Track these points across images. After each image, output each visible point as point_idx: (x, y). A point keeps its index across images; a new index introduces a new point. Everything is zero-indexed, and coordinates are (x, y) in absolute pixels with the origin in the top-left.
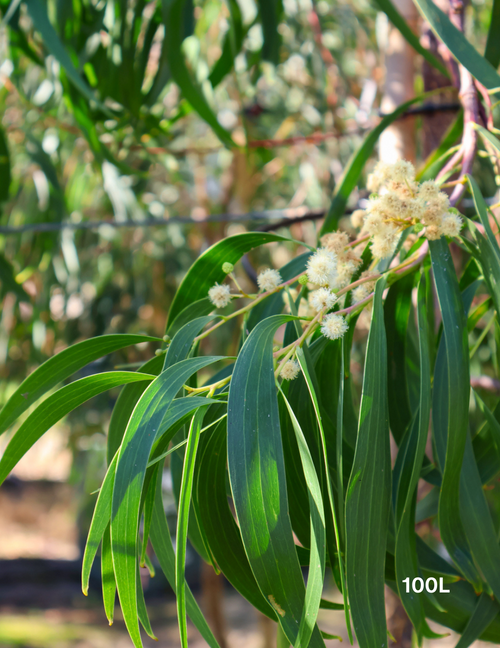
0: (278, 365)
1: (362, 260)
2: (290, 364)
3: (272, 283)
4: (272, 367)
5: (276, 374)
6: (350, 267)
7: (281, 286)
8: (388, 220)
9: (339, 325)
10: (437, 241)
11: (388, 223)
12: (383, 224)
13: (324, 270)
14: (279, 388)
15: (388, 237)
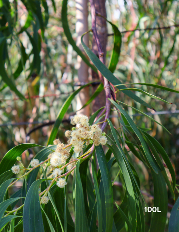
0: (41, 199)
1: (70, 154)
2: (45, 198)
3: (36, 165)
4: (39, 200)
5: (41, 203)
6: (66, 157)
7: (39, 165)
8: (80, 139)
9: (64, 183)
10: (98, 146)
11: (79, 140)
12: (78, 141)
13: (57, 161)
14: (42, 209)
15: (80, 146)
